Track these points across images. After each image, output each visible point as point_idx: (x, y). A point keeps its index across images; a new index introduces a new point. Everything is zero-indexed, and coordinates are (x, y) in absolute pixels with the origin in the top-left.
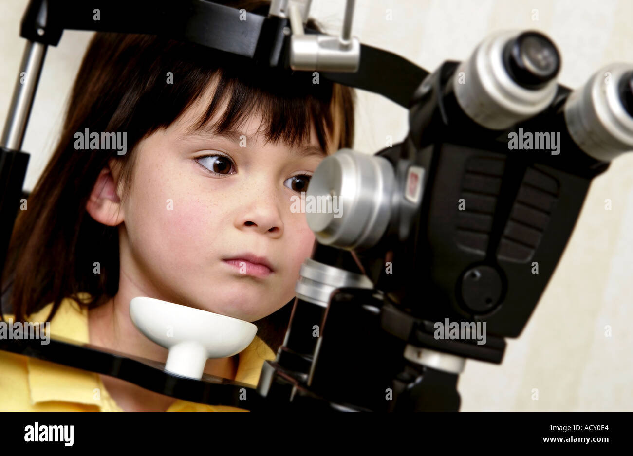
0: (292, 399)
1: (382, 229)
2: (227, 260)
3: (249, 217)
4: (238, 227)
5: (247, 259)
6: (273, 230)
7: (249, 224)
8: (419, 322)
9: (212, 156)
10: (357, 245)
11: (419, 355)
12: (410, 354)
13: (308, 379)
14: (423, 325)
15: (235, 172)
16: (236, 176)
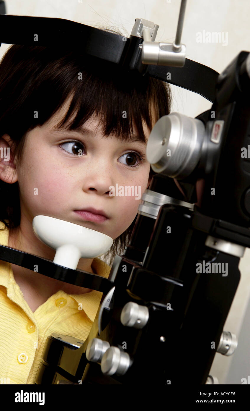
0: (128, 285)
1: (195, 163)
2: (76, 211)
3: (92, 185)
4: (85, 191)
5: (90, 211)
6: (107, 193)
7: (92, 189)
8: (216, 220)
9: (70, 142)
10: (178, 174)
11: (215, 243)
12: (209, 243)
13: (142, 264)
14: (218, 222)
15: (85, 154)
16: (85, 157)
